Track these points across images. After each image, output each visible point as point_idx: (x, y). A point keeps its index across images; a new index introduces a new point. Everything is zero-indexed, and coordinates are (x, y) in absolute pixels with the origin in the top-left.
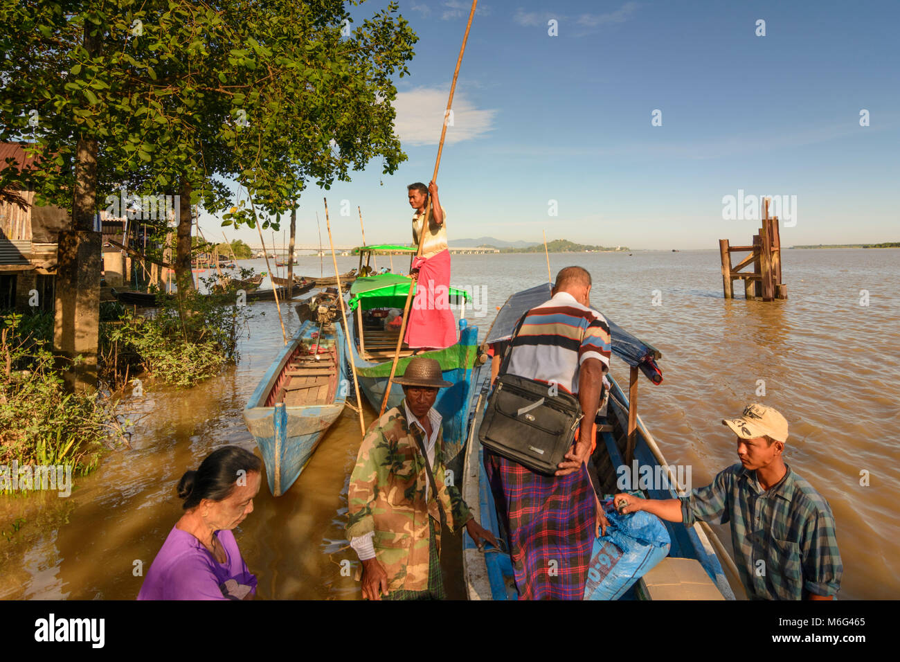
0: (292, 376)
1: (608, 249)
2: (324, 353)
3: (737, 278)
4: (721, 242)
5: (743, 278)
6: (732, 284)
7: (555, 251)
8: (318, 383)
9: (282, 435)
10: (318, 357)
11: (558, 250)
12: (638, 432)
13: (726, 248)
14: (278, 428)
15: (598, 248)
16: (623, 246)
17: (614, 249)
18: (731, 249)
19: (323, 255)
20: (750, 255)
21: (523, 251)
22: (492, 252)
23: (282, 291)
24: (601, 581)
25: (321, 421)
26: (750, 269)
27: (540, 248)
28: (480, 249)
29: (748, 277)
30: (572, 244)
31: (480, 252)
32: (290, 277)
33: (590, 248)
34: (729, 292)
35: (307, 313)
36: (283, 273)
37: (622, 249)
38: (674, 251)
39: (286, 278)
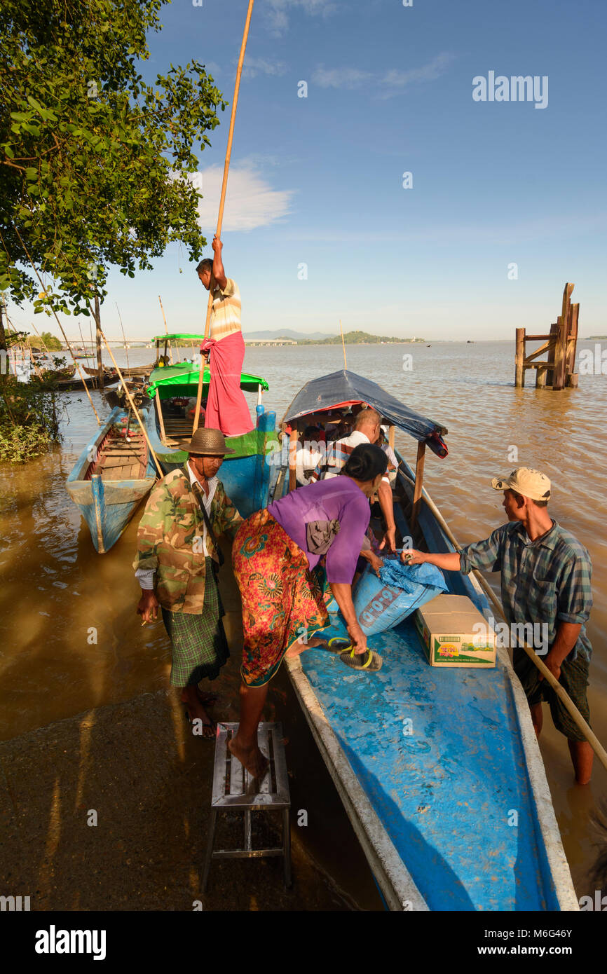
0: (107, 456)
1: (403, 341)
2: (134, 436)
3: (529, 367)
4: (517, 331)
5: (536, 367)
6: (524, 373)
7: (350, 343)
8: (130, 462)
9: (100, 503)
10: (129, 440)
11: (354, 342)
12: (423, 501)
13: (522, 337)
14: (96, 496)
15: (393, 339)
16: (419, 338)
17: (409, 340)
18: (527, 338)
19: (129, 347)
20: (546, 343)
21: (320, 342)
22: (290, 344)
23: (94, 381)
24: (383, 611)
25: (135, 493)
26: (544, 358)
27: (337, 340)
28: (278, 341)
29: (540, 367)
30: (368, 335)
31: (278, 344)
32: (100, 368)
33: (385, 339)
34: (520, 381)
35: (116, 400)
36: (93, 364)
37: (417, 340)
38: (469, 342)
39: (97, 368)
